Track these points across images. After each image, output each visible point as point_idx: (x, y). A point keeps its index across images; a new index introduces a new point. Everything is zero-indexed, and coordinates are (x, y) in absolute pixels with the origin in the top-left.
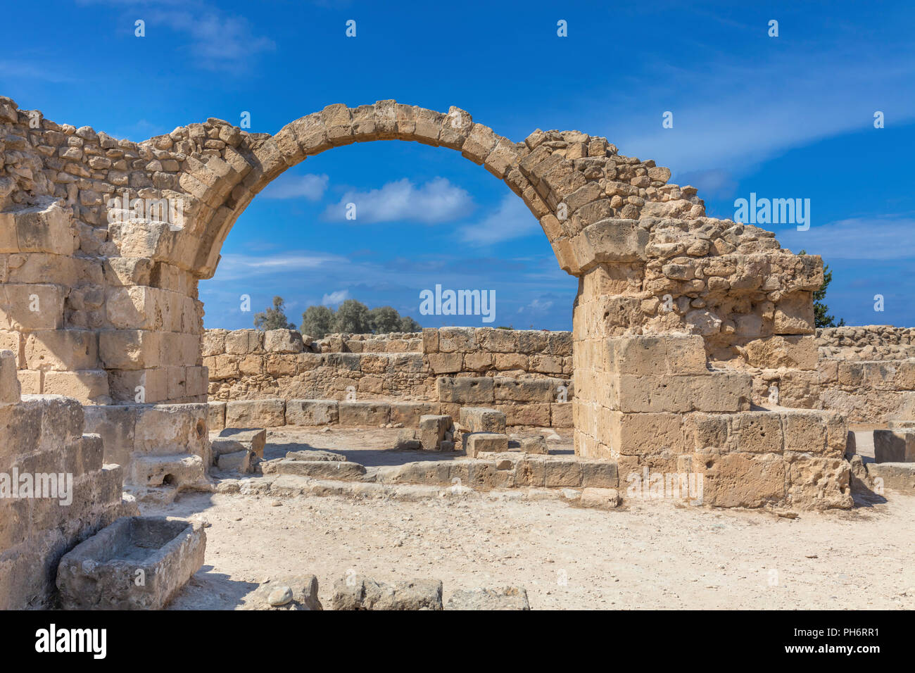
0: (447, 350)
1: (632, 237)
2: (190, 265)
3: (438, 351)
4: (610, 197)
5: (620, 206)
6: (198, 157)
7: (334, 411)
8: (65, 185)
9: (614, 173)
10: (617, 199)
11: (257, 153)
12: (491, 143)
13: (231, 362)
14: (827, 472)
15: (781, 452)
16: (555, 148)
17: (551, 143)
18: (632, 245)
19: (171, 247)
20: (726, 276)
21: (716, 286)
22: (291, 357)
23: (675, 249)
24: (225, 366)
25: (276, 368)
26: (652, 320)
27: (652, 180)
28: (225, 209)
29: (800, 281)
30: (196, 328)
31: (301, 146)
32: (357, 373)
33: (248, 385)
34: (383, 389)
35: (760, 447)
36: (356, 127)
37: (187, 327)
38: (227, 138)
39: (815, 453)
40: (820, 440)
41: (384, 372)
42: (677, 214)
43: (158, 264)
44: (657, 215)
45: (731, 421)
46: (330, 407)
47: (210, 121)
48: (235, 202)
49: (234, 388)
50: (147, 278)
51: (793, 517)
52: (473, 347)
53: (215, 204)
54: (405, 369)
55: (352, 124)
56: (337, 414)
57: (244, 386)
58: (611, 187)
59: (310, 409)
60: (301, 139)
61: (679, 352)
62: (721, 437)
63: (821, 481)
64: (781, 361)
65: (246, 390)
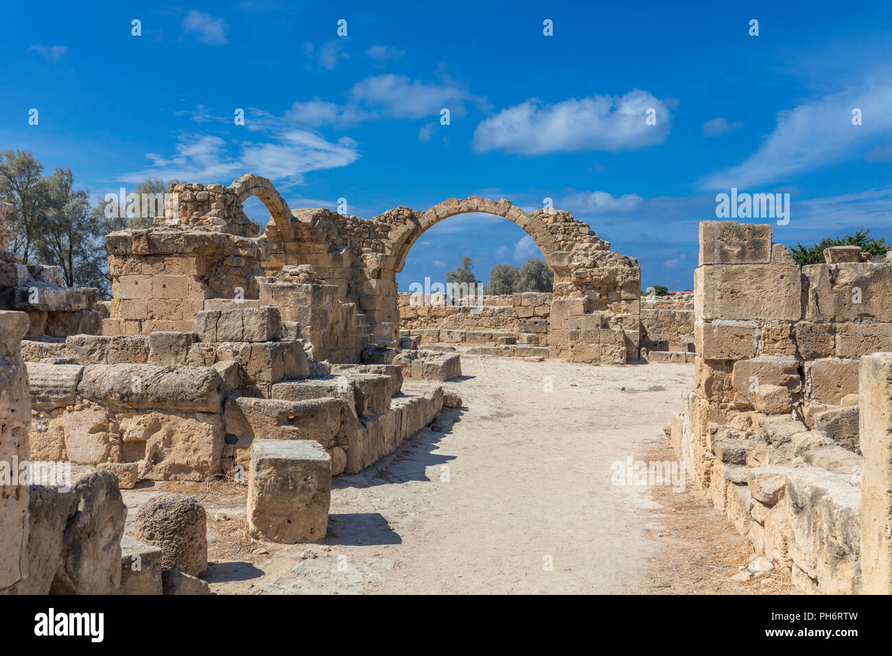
0: (526, 305)
1: (567, 259)
2: (392, 268)
3: (521, 306)
4: (560, 241)
5: (564, 245)
6: (395, 224)
7: (464, 336)
8: (346, 240)
9: (563, 231)
10: (563, 242)
11: (419, 220)
12: (518, 214)
13: (413, 310)
14: (615, 351)
15: (599, 343)
16: (543, 217)
18: (565, 262)
19: (385, 263)
20: (600, 276)
21: (596, 280)
22: (443, 308)
23: (581, 264)
24: (410, 312)
25: (436, 313)
26: (571, 294)
27: (580, 233)
28: (406, 245)
29: (631, 278)
30: (395, 294)
31: (437, 217)
33: (421, 322)
34: (491, 325)
35: (591, 341)
36: (460, 208)
37: (391, 293)
38: (407, 215)
39: (611, 344)
40: (613, 339)
41: (492, 316)
42: (586, 249)
43: (380, 270)
44: (577, 250)
46: (462, 334)
47: (400, 207)
48: (410, 241)
49: (415, 324)
50: (376, 275)
51: (598, 365)
52: (540, 303)
53: (402, 243)
54: (503, 315)
56: (465, 337)
57: (419, 323)
58: (560, 237)
59: (451, 334)
60: (437, 213)
62: (577, 337)
63: (613, 354)
64: (624, 311)
65: (421, 324)
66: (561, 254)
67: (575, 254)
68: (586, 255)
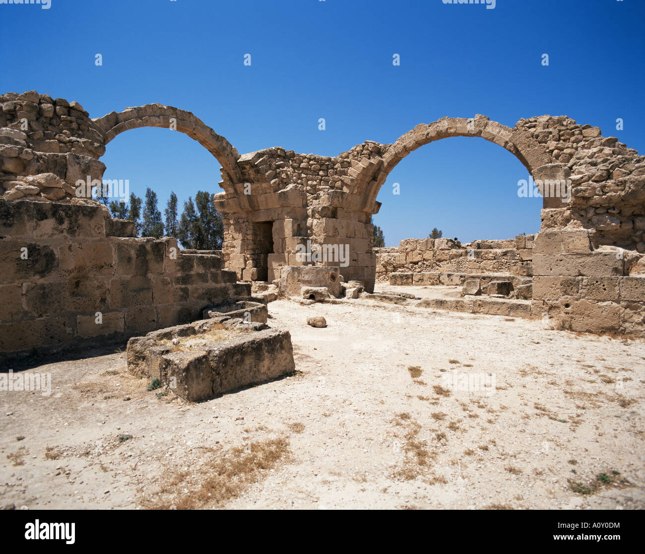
0: (530, 247)
1: (560, 174)
2: (358, 208)
3: (525, 247)
4: (552, 151)
5: (557, 157)
6: (358, 159)
9: (557, 136)
10: (556, 151)
11: (386, 154)
12: (497, 130)
13: (419, 254)
15: (618, 301)
16: (530, 127)
17: (527, 125)
18: (560, 178)
19: (340, 200)
21: (611, 198)
22: (447, 251)
23: (582, 178)
25: (440, 257)
26: (569, 223)
27: (584, 137)
28: (372, 182)
30: (366, 236)
31: (404, 147)
32: (480, 260)
34: (493, 268)
35: (602, 297)
36: (428, 134)
37: (359, 236)
38: (371, 149)
41: (495, 259)
43: (335, 208)
44: (578, 159)
45: (582, 280)
47: (365, 142)
48: (377, 178)
50: (330, 215)
53: (367, 180)
54: (505, 258)
55: (426, 133)
56: (464, 280)
58: (552, 144)
59: (452, 277)
60: (404, 144)
61: (571, 240)
62: (575, 290)
66: (553, 167)
67: (575, 164)
68: (594, 164)
